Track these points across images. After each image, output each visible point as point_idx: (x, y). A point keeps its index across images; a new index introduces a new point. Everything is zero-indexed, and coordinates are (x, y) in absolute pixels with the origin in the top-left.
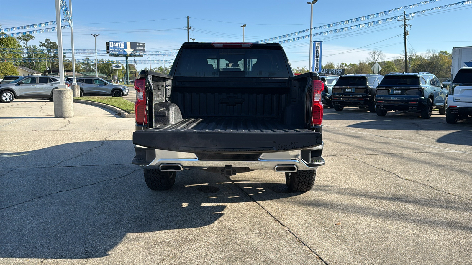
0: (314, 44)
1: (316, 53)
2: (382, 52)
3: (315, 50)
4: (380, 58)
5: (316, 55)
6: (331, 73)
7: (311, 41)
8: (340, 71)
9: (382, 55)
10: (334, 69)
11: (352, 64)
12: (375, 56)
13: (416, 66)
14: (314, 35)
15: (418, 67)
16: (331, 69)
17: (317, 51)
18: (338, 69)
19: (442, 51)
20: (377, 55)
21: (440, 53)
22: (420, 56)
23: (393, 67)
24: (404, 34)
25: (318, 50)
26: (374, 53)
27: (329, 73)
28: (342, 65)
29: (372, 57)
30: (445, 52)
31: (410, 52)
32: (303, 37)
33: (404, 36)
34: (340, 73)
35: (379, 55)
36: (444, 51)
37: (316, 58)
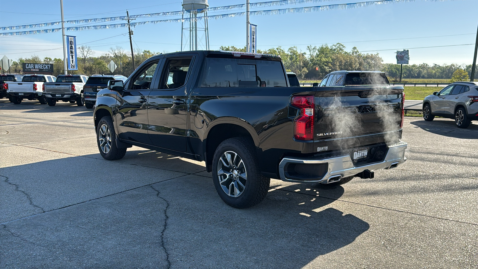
0: (68, 39)
1: (71, 49)
2: (91, 48)
3: (69, 45)
4: (89, 54)
5: (71, 51)
6: (38, 69)
7: (63, 35)
8: (48, 67)
9: (91, 51)
10: (41, 64)
11: (58, 58)
12: (84, 52)
13: (125, 63)
14: (68, 29)
15: (127, 65)
16: (37, 64)
17: (71, 46)
18: (45, 64)
19: (145, 50)
20: (86, 51)
21: (144, 52)
22: (125, 54)
23: (103, 64)
24: (129, 34)
25: (73, 45)
26: (83, 48)
27: (36, 68)
28: (46, 60)
29: (81, 53)
30: (148, 52)
31: (118, 50)
32: (53, 30)
33: (129, 36)
34: (48, 68)
35: (88, 51)
36: (147, 50)
37: (71, 54)
